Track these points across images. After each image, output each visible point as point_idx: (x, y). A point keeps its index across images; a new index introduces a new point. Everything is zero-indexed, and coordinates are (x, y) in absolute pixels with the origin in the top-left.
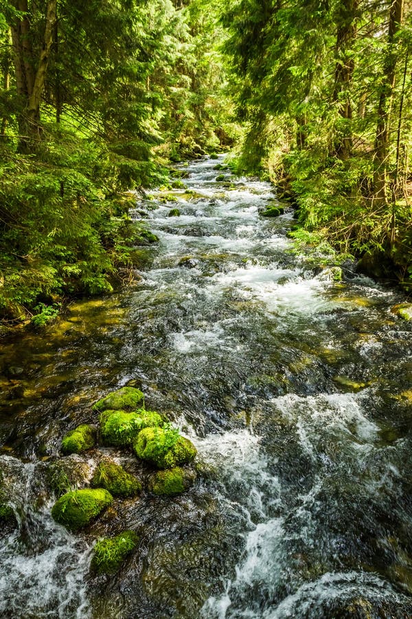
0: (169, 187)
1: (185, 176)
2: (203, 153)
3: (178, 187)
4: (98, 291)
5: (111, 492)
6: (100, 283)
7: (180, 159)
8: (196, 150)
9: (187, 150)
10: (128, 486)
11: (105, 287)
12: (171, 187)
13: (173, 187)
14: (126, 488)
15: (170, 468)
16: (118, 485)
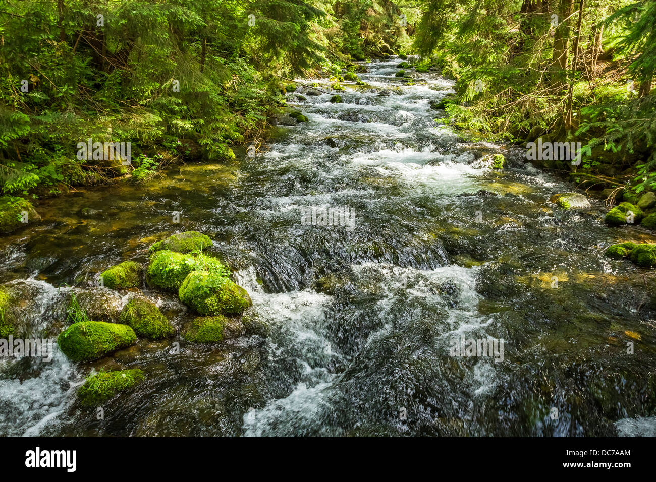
0: (340, 79)
1: (362, 70)
2: (391, 53)
3: (351, 79)
4: (217, 156)
5: (136, 330)
6: (220, 148)
7: (363, 57)
8: (384, 49)
9: (373, 48)
10: (157, 327)
11: (225, 153)
12: (342, 78)
13: (345, 79)
14: (154, 329)
15: (211, 314)
16: (146, 325)
